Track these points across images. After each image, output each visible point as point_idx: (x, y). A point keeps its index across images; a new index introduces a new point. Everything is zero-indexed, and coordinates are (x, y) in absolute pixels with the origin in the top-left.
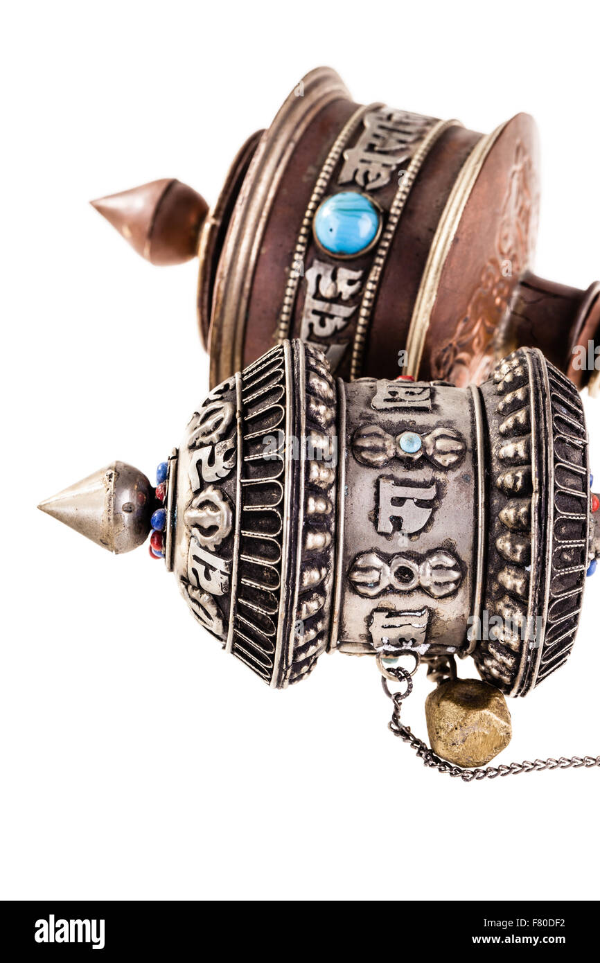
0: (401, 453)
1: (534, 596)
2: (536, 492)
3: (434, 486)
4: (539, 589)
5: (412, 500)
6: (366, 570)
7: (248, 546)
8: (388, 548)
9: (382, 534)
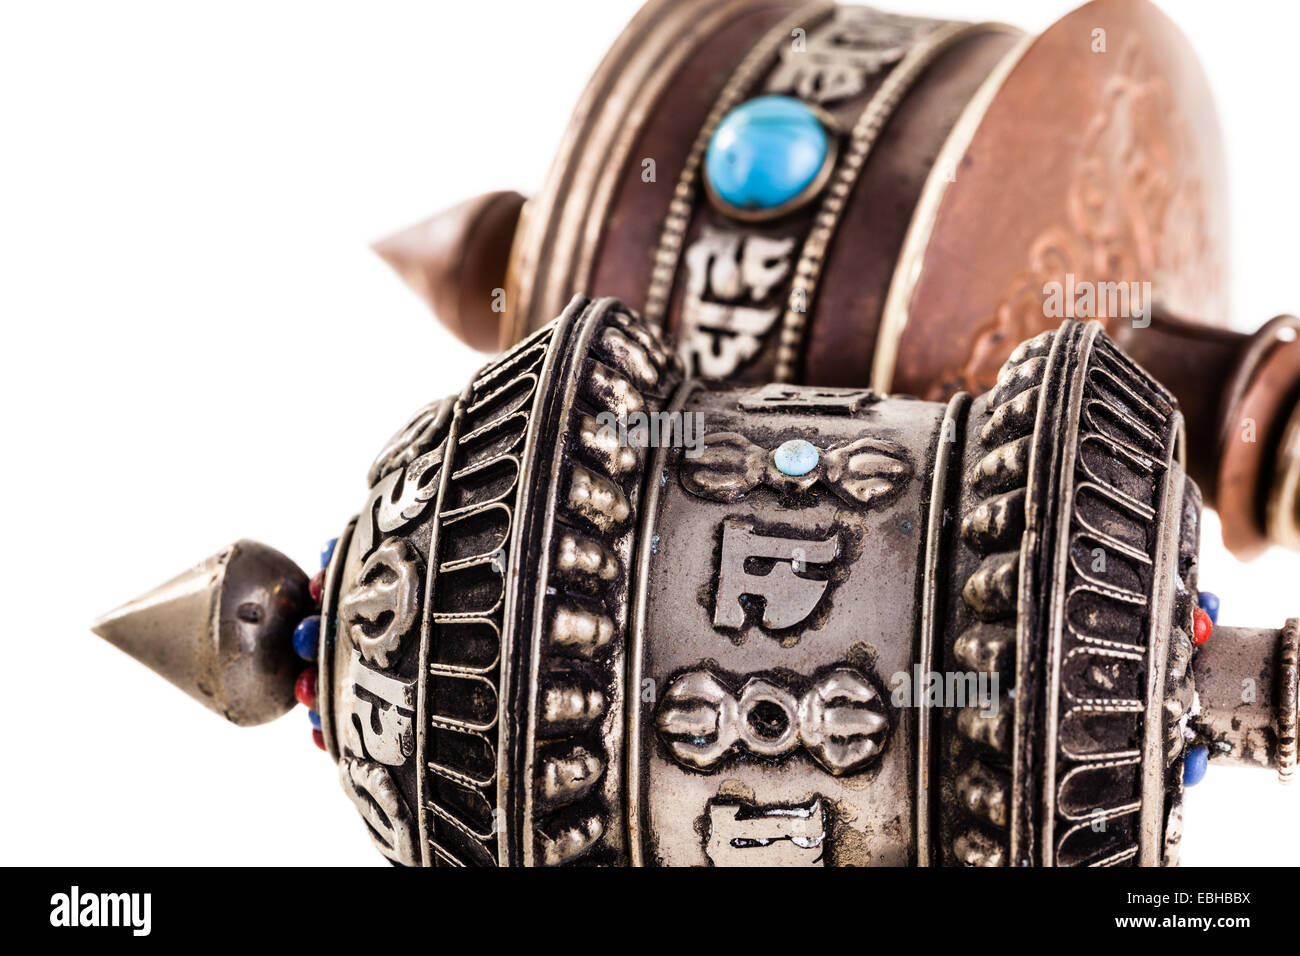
0: (775, 476)
1: (1023, 748)
2: (1031, 529)
3: (836, 537)
4: (1032, 733)
5: (787, 564)
6: (690, 705)
7: (447, 643)
8: (735, 660)
9: (723, 630)
